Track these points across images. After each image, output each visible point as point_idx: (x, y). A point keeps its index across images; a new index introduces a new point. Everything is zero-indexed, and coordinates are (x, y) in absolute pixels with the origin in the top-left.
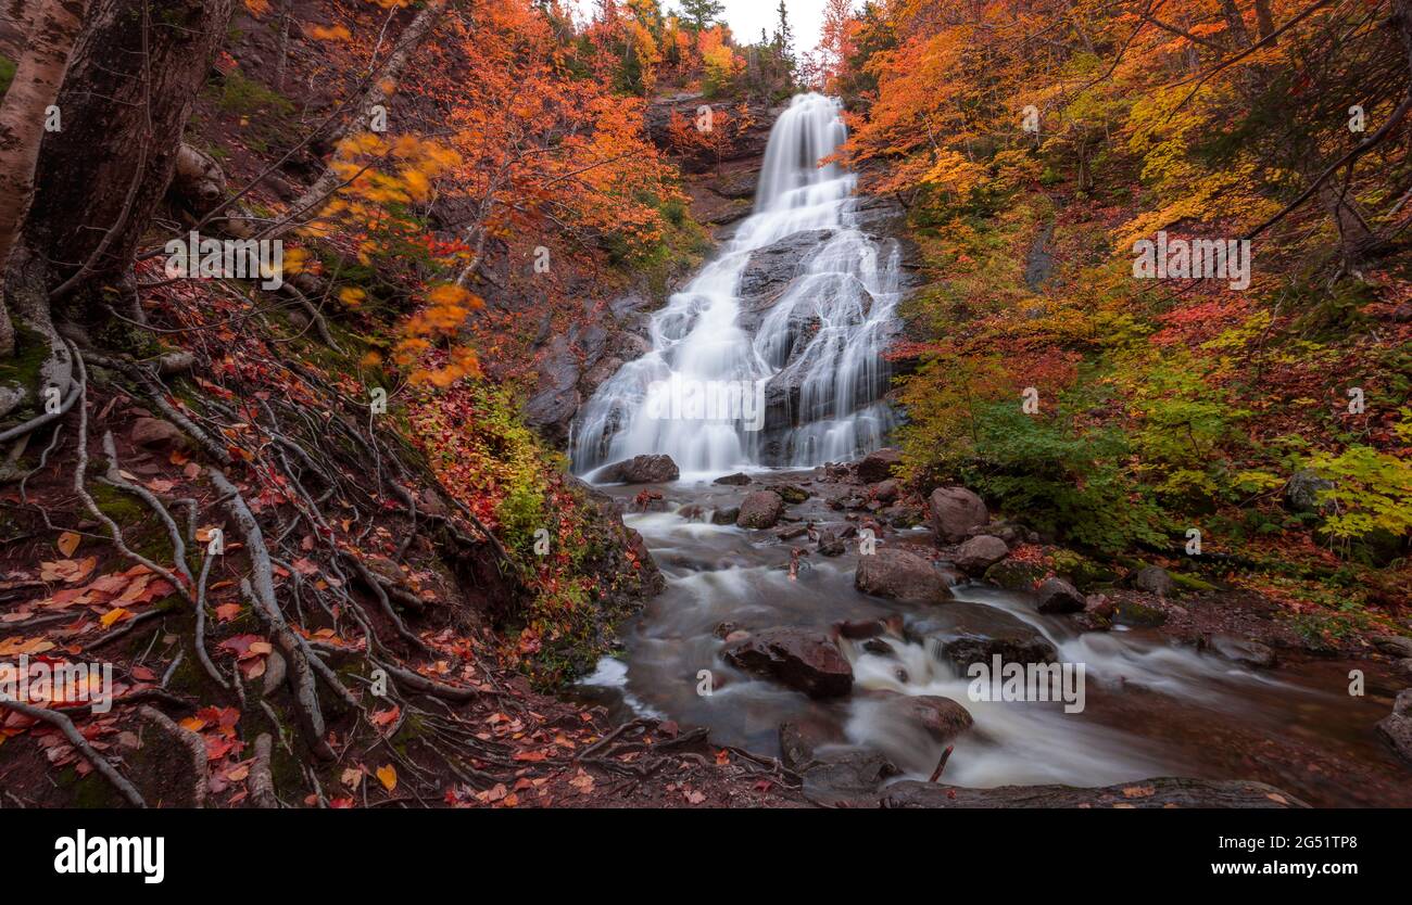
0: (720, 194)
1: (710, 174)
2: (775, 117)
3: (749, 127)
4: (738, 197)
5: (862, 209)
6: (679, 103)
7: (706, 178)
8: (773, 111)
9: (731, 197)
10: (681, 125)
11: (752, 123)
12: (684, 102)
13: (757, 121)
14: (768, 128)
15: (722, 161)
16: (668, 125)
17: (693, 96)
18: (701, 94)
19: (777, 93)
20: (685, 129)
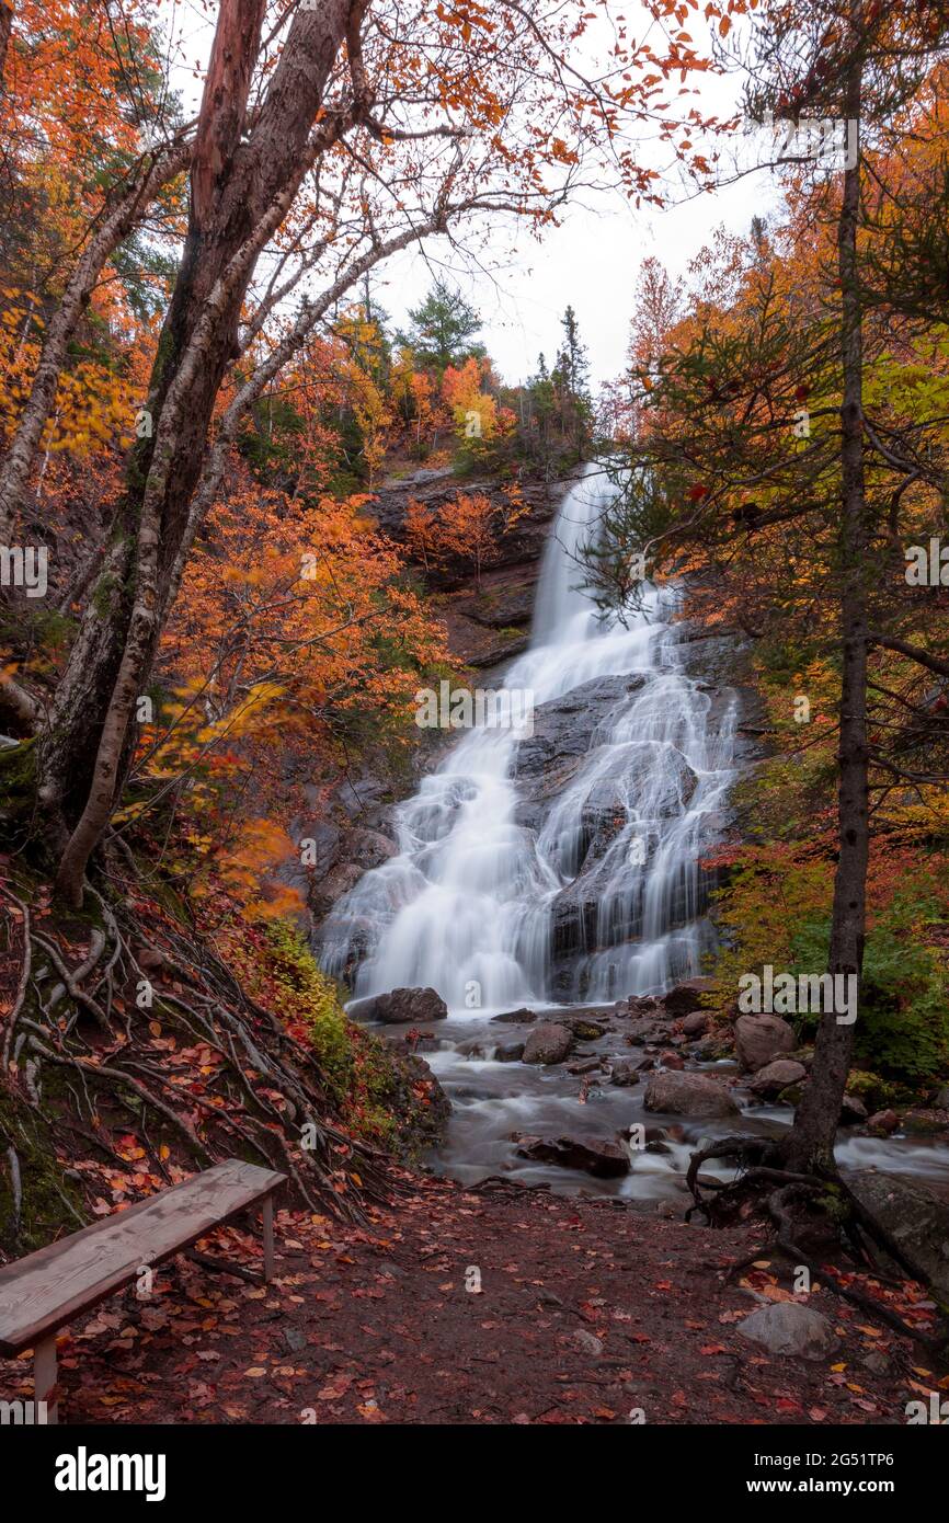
0: (480, 622)
1: (465, 592)
2: (560, 497)
3: (522, 518)
4: (505, 625)
5: (691, 640)
6: (419, 486)
7: (459, 599)
8: (559, 488)
9: (497, 625)
10: (423, 521)
11: (526, 511)
12: (426, 484)
13: (533, 508)
14: (548, 518)
15: (483, 571)
16: (405, 522)
17: (438, 474)
18: (449, 470)
19: (564, 457)
20: (428, 526)
